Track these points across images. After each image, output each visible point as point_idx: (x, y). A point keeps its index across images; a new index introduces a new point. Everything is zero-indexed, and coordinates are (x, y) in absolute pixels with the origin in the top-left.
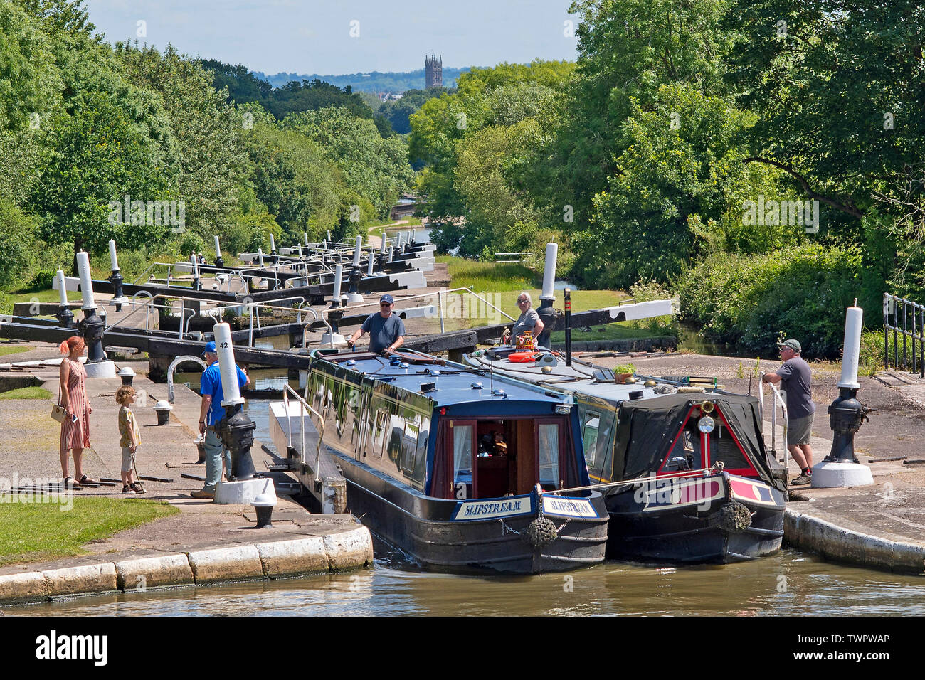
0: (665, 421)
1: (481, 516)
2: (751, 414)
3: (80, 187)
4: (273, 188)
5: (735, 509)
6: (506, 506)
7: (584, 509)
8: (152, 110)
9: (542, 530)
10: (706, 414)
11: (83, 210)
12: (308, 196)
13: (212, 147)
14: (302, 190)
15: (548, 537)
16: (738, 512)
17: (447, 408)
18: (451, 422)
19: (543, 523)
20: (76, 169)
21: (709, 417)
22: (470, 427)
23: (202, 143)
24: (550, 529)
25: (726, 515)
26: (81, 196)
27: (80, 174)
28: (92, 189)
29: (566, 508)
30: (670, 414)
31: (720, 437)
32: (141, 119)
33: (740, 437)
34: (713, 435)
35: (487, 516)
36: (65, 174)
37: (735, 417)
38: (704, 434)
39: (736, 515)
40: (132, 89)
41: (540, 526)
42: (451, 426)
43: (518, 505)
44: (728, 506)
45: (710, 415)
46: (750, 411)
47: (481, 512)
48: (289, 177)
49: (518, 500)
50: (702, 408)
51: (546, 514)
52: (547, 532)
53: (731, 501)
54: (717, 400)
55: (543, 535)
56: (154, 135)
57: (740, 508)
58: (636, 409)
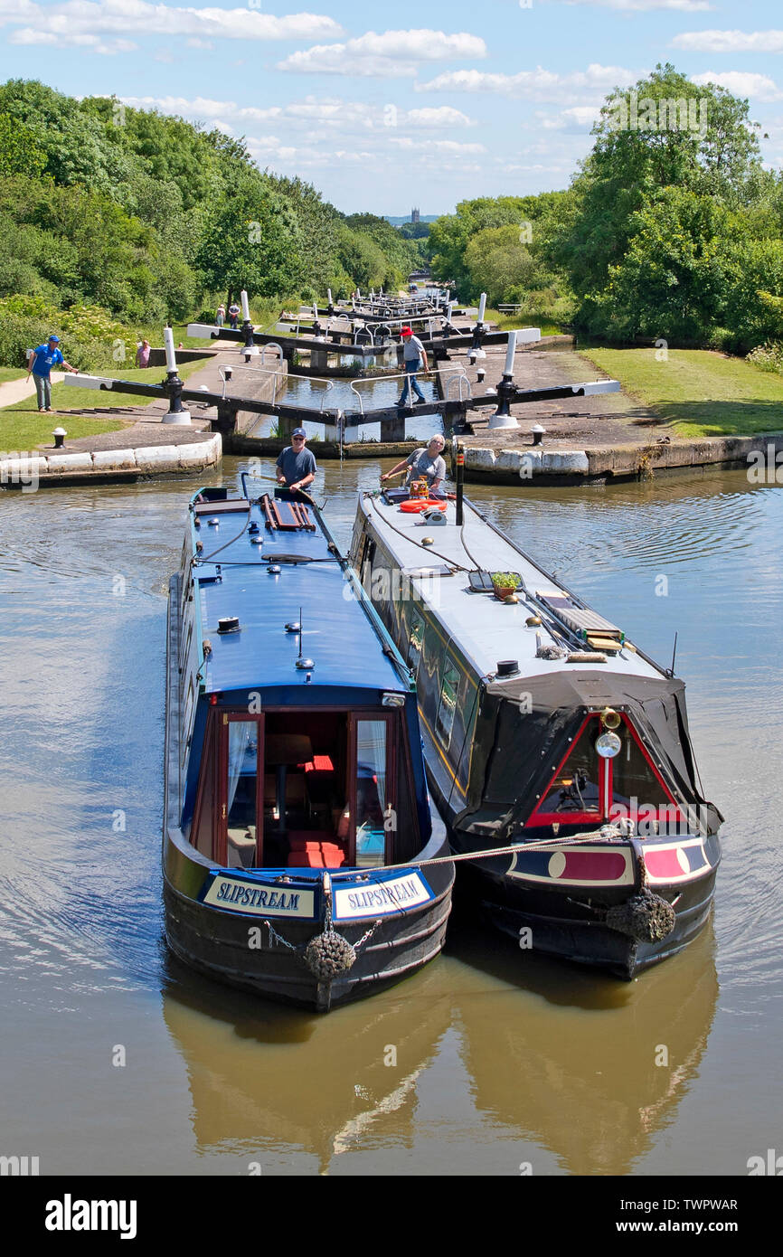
0: (546, 729)
1: (238, 907)
2: (675, 711)
3: (233, 252)
4: (350, 263)
5: (650, 908)
6: (277, 899)
7: (409, 891)
8: (285, 208)
9: (327, 956)
10: (608, 729)
11: (235, 268)
12: (369, 270)
13: (320, 236)
14: (366, 265)
15: (338, 967)
16: (654, 912)
17: (220, 695)
18: (225, 717)
19: (331, 944)
20: (230, 239)
21: (613, 734)
22: (255, 723)
23: (314, 233)
24: (342, 953)
25: (636, 917)
26: (233, 258)
27: (234, 242)
28: (241, 253)
29: (375, 900)
30: (553, 719)
31: (629, 759)
32: (278, 213)
33: (659, 762)
34: (618, 761)
35: (248, 909)
36: (223, 241)
37: (652, 730)
38: (603, 759)
39: (651, 917)
40: (272, 194)
41: (325, 948)
42: (225, 722)
43: (294, 900)
44: (639, 902)
45: (614, 731)
46: (674, 706)
47: (240, 900)
48: (359, 257)
49: (295, 892)
50: (603, 719)
51: (336, 922)
52: (336, 959)
53: (644, 894)
54: (626, 706)
55: (330, 964)
56: (286, 224)
57: (659, 906)
58: (505, 699)
